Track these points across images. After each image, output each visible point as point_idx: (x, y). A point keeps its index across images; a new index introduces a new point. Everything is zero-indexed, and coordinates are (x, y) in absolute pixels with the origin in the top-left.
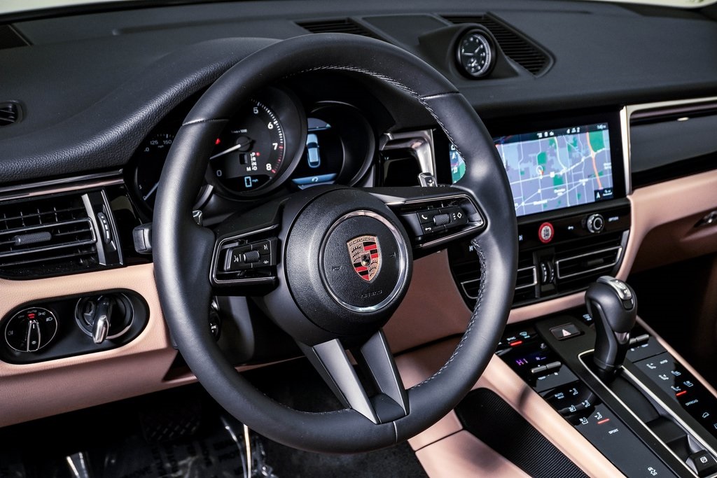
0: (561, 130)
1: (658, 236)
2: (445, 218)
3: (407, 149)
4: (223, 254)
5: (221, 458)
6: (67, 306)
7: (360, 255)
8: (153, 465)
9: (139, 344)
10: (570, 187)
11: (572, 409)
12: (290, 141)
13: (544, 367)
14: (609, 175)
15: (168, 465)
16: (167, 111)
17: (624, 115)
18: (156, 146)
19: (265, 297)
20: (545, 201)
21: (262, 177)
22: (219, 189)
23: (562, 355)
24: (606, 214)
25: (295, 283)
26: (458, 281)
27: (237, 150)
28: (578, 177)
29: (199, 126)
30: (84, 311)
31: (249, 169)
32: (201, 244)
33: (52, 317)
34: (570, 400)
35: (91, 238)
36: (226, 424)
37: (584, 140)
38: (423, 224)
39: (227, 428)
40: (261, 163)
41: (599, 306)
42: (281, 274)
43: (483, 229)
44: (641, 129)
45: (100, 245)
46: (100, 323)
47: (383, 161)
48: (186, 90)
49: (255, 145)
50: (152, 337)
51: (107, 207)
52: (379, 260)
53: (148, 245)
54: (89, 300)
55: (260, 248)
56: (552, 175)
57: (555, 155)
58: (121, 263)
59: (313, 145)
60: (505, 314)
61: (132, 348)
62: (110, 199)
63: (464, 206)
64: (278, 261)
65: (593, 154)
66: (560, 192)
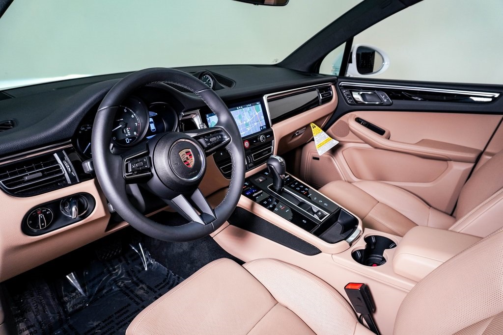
0: (244, 106)
1: (283, 140)
2: (214, 139)
3: (190, 118)
4: (127, 165)
5: (133, 261)
6: (55, 205)
7: (185, 157)
8: (105, 270)
9: (93, 216)
10: (252, 126)
11: (271, 206)
12: (142, 121)
13: (257, 194)
14: (264, 120)
15: (111, 269)
16: (88, 110)
17: (265, 98)
18: (84, 130)
19: (148, 182)
20: (244, 133)
21: (133, 138)
22: (115, 144)
23: (262, 188)
24: (266, 135)
25: (160, 173)
26: (219, 167)
27: (120, 128)
28: (254, 123)
29: (105, 110)
30: (64, 206)
31: (127, 135)
32: (117, 161)
33: (50, 211)
34: (269, 203)
35: (62, 172)
36: (132, 247)
37: (253, 109)
38: (207, 142)
39: (133, 248)
40: (132, 132)
41: (272, 167)
42: (153, 171)
43: (229, 141)
44: (271, 103)
45: (67, 175)
46: (74, 209)
47: (182, 125)
48: (95, 100)
49: (128, 125)
50: (98, 211)
51: (66, 157)
52: (193, 158)
53: (91, 169)
54: (66, 201)
55: (143, 161)
56: (245, 123)
57: (244, 115)
58: (78, 181)
59: (152, 122)
60: (244, 175)
61: (90, 218)
62: (68, 154)
63: (220, 133)
64: (151, 166)
65: (257, 114)
66: (248, 129)
